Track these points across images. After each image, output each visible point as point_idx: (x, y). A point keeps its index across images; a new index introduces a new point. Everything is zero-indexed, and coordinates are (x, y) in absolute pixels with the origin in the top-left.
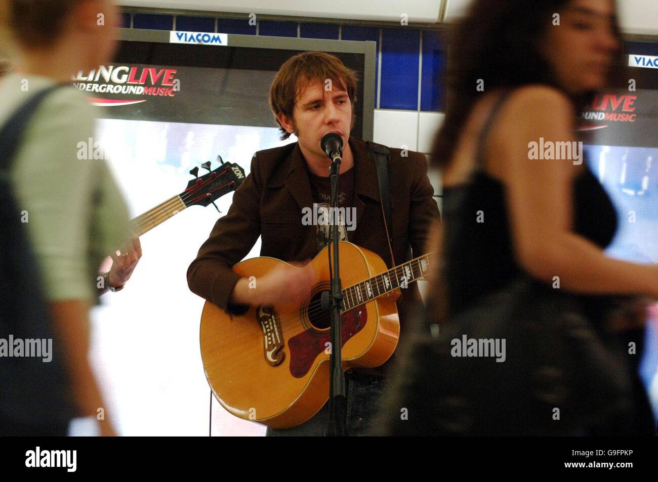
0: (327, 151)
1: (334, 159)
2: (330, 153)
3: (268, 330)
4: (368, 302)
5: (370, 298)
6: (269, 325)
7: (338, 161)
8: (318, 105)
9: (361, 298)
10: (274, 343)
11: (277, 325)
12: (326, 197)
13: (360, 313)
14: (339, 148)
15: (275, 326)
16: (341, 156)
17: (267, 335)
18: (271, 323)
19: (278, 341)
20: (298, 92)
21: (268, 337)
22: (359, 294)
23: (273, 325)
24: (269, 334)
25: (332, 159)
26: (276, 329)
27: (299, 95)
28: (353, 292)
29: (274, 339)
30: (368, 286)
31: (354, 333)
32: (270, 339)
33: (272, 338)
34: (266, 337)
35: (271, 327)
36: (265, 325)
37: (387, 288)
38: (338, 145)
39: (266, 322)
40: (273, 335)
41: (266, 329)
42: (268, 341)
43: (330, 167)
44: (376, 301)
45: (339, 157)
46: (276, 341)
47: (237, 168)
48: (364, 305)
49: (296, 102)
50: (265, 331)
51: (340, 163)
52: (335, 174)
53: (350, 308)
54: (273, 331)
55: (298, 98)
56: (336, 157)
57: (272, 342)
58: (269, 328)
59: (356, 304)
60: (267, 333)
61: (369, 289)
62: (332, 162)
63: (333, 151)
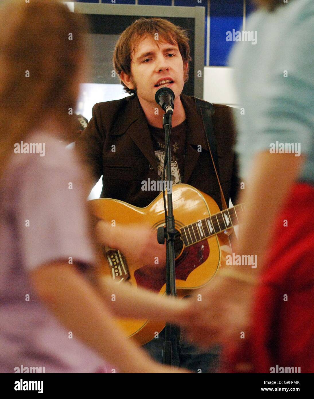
0: (160, 103)
1: (167, 111)
2: (164, 105)
3: (115, 263)
4: (210, 237)
5: (211, 234)
6: (115, 259)
7: (170, 112)
8: (149, 57)
9: (203, 234)
10: (121, 274)
11: (122, 259)
12: (163, 146)
13: (203, 247)
14: (171, 100)
15: (121, 260)
16: (173, 108)
17: (114, 267)
18: (116, 257)
19: (125, 273)
20: (133, 48)
21: (115, 269)
22: (201, 230)
23: (119, 259)
24: (116, 267)
25: (165, 110)
26: (122, 263)
27: (133, 52)
28: (195, 228)
29: (120, 272)
30: (209, 223)
31: (198, 265)
32: (117, 271)
33: (118, 271)
34: (113, 269)
35: (117, 261)
36: (111, 259)
37: (228, 224)
38: (170, 98)
39: (112, 256)
40: (119, 268)
41: (113, 262)
42: (115, 273)
43: (163, 118)
44: (217, 236)
45: (171, 109)
46: (122, 273)
47: (82, 119)
48: (206, 240)
49: (132, 58)
50: (111, 264)
51: (172, 114)
52: (168, 123)
53: (193, 243)
54: (119, 264)
55: (133, 54)
56: (168, 109)
57: (119, 274)
58: (115, 261)
59: (198, 239)
60: (114, 266)
61: (210, 226)
62: (165, 113)
63: (166, 103)
